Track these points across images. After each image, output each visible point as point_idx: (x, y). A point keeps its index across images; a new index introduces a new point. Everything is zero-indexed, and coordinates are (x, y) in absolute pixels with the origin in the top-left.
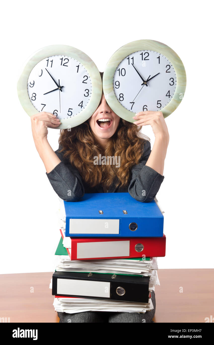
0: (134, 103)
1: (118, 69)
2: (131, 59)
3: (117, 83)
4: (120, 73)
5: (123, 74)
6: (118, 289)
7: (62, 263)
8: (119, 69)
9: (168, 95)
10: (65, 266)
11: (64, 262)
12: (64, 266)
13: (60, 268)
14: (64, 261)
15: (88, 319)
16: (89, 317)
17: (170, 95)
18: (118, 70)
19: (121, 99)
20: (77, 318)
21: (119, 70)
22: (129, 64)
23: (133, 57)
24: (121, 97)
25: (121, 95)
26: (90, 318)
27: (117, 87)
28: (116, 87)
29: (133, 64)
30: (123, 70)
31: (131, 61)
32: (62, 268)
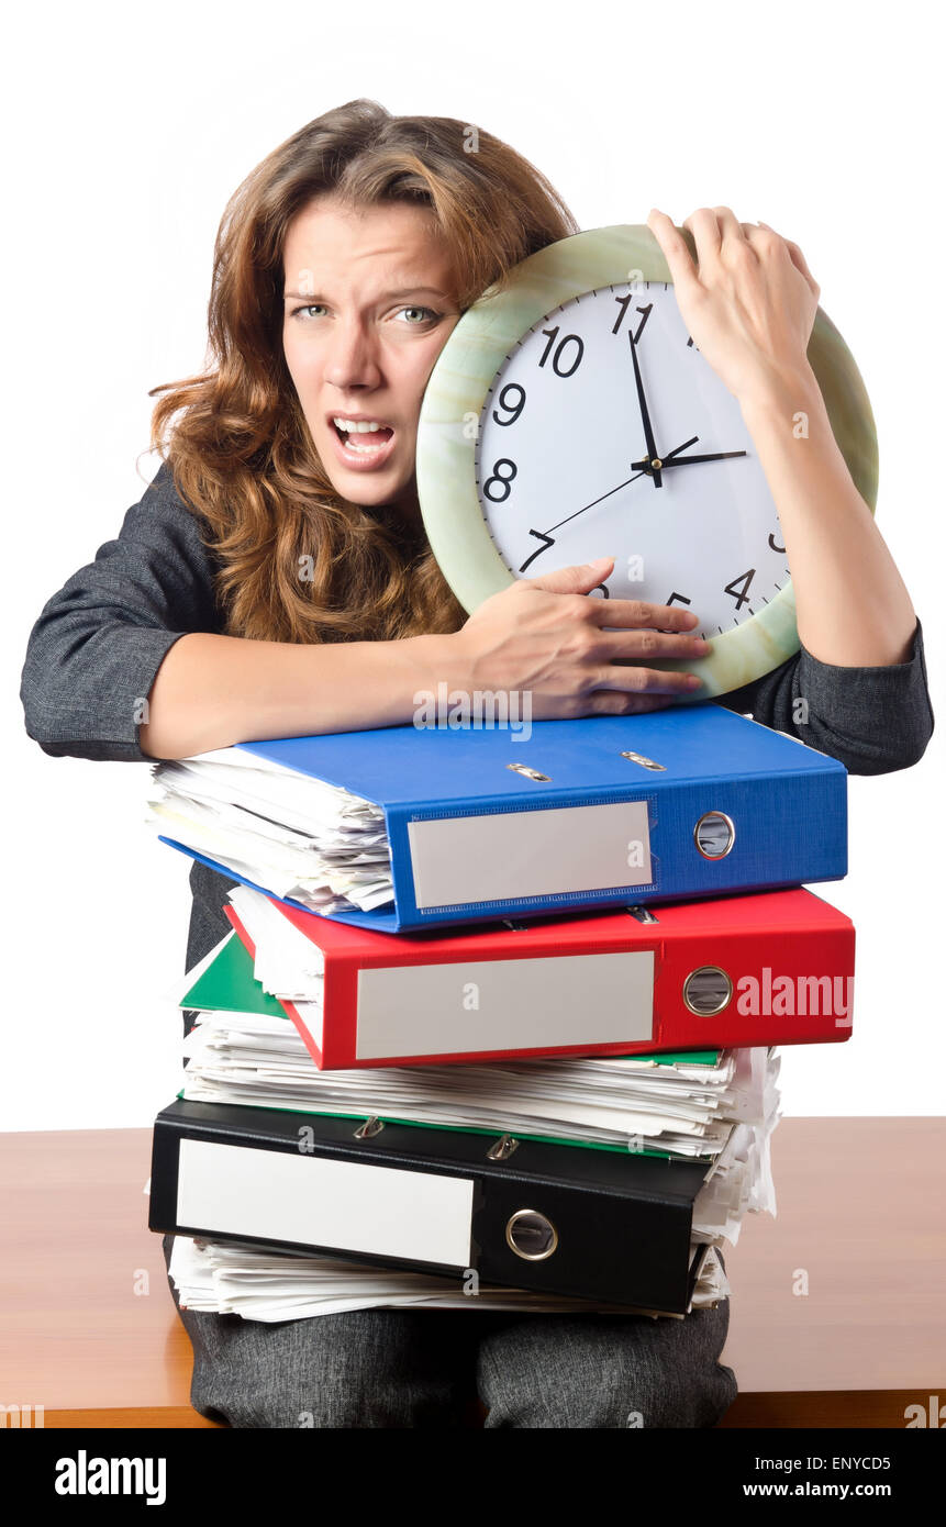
0: (550, 542)
1: (550, 327)
2: (639, 310)
3: (513, 398)
4: (552, 356)
5: (565, 364)
6: (519, 1222)
7: (219, 1055)
8: (557, 329)
9: (738, 589)
10: (233, 1068)
11: (226, 1048)
12: (228, 1073)
13: (205, 1080)
14: (225, 1042)
15: (370, 1345)
16: (372, 1337)
17: (747, 596)
18: (545, 332)
19: (497, 489)
20: (308, 1343)
21: (553, 334)
22: (615, 331)
23: (651, 306)
24: (497, 477)
25: (505, 471)
26: (376, 1340)
27: (505, 416)
28: (495, 414)
29: (634, 341)
30: (572, 346)
31: (632, 320)
32: (215, 1082)
